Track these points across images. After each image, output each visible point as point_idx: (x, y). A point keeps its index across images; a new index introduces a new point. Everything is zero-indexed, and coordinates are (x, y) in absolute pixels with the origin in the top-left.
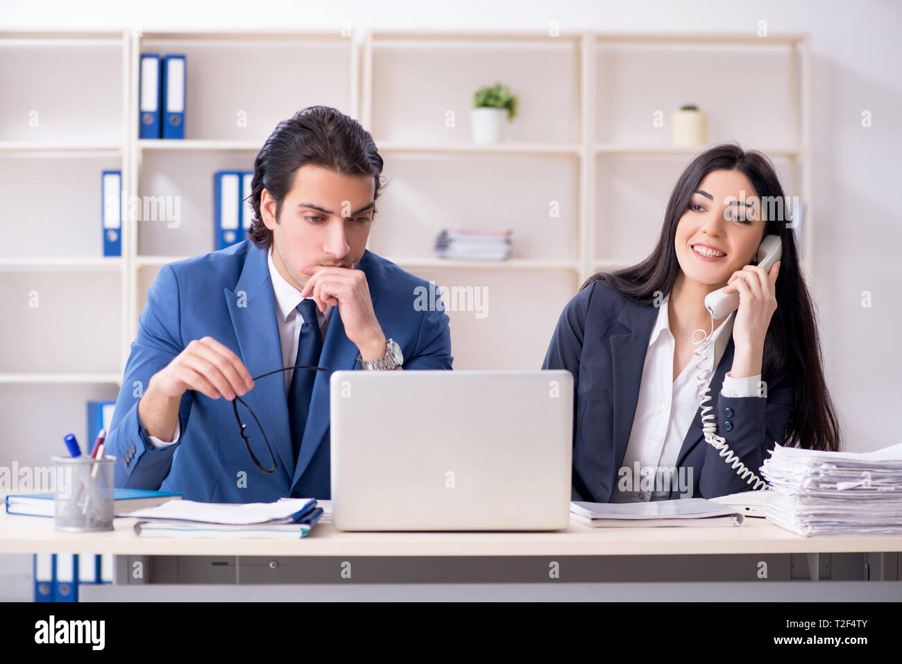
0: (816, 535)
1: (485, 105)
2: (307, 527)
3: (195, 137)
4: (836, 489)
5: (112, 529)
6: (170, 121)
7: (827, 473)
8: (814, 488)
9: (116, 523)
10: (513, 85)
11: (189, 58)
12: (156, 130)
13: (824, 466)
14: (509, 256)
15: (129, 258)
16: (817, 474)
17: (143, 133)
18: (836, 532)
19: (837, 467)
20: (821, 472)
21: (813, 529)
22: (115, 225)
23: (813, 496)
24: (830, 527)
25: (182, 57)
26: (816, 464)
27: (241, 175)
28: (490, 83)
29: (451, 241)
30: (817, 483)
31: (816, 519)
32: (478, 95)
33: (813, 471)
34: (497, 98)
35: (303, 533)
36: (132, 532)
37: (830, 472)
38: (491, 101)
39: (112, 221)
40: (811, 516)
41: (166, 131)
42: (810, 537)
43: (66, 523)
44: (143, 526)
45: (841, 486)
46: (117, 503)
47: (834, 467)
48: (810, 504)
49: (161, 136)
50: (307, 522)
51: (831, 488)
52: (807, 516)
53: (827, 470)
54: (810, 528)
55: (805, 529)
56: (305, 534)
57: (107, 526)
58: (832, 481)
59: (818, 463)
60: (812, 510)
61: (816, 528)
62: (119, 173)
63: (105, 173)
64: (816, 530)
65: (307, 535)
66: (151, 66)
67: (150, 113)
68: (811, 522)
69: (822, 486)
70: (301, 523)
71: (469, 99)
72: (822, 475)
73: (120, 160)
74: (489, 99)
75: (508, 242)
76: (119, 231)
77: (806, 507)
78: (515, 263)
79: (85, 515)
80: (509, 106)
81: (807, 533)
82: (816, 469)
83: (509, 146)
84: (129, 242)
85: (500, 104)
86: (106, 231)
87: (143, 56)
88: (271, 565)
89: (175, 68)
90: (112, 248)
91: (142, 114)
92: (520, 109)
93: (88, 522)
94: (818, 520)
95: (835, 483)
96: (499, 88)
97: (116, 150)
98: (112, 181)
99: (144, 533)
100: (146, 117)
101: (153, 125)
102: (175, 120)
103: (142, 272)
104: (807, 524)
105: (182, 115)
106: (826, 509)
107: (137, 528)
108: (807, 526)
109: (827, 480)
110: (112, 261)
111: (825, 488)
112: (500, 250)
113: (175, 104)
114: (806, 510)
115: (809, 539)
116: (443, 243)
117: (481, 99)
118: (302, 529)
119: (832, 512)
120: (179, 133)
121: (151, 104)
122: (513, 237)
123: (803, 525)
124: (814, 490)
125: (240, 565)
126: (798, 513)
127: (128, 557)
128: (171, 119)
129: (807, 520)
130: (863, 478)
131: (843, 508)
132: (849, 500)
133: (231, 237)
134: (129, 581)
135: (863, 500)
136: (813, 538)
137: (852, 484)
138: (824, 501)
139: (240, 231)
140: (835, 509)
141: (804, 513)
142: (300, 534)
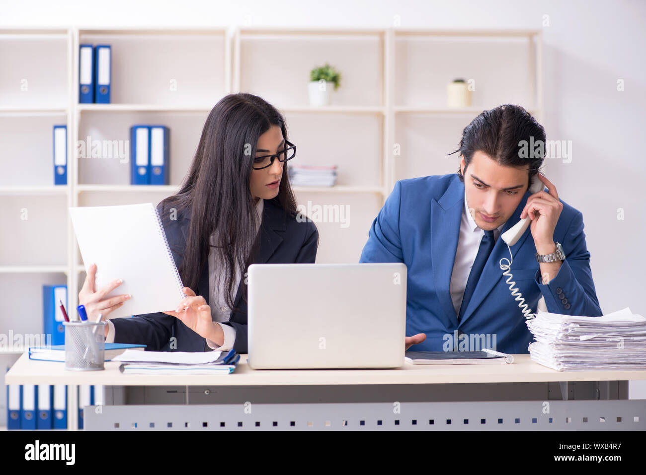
0: (566, 370)
1: (318, 79)
2: (233, 367)
3: (119, 102)
4: (579, 340)
5: (103, 369)
6: (100, 91)
7: (573, 329)
8: (565, 339)
9: (106, 365)
10: (337, 65)
11: (113, 48)
12: (90, 97)
13: (572, 325)
14: (335, 183)
15: (73, 186)
16: (567, 330)
17: (82, 99)
18: (580, 368)
19: (580, 326)
20: (569, 328)
21: (565, 366)
22: (63, 163)
23: (565, 345)
24: (575, 365)
25: (108, 47)
26: (566, 324)
27: (150, 129)
28: (321, 64)
29: (295, 173)
30: (567, 336)
31: (566, 359)
32: (313, 72)
33: (564, 329)
34: (327, 74)
35: (231, 370)
36: (118, 371)
37: (576, 329)
38: (322, 77)
39: (60, 161)
40: (563, 358)
41: (98, 97)
42: (562, 371)
43: (73, 366)
44: (125, 367)
45: (583, 338)
46: (107, 352)
47: (578, 326)
48: (562, 349)
49: (94, 101)
50: (233, 364)
51: (576, 339)
52: (560, 357)
53: (573, 328)
54: (562, 365)
55: (559, 366)
57: (101, 367)
58: (576, 335)
59: (568, 323)
60: (564, 353)
61: (566, 365)
62: (65, 127)
63: (56, 127)
64: (567, 366)
65: (233, 372)
66: (87, 53)
67: (87, 86)
68: (563, 362)
69: (570, 338)
70: (229, 364)
71: (308, 75)
72: (570, 331)
73: (66, 118)
74: (321, 75)
75: (335, 174)
76: (65, 167)
77: (559, 352)
78: (340, 189)
79: (85, 360)
80: (335, 80)
81: (560, 369)
82: (566, 327)
83: (335, 108)
84: (73, 175)
85: (328, 78)
86: (56, 168)
87: (81, 46)
88: (206, 392)
89: (104, 54)
90: (61, 179)
91: (81, 86)
92: (342, 82)
93: (88, 364)
94: (568, 360)
95: (578, 336)
96: (328, 67)
97: (63, 111)
98: (60, 133)
99: (126, 371)
100: (84, 88)
101: (88, 94)
102: (104, 90)
103: (81, 195)
104: (561, 363)
105: (108, 87)
106: (573, 353)
107: (122, 368)
108: (560, 364)
109: (573, 334)
110: (61, 188)
111: (572, 339)
112: (329, 179)
113: (103, 79)
114: (560, 354)
117: (316, 75)
118: (230, 368)
119: (577, 355)
120: (106, 100)
121: (87, 79)
122: (338, 171)
123: (558, 363)
124: (565, 341)
125: (189, 392)
126: (555, 356)
127: (113, 386)
128: (101, 90)
129: (560, 360)
130: (597, 333)
131: (583, 352)
132: (587, 347)
133: (142, 171)
134: (113, 404)
135: (597, 347)
136: (564, 372)
137: (590, 337)
138: (571, 348)
139: (149, 167)
140: (578, 353)
141: (559, 356)
142: (229, 371)
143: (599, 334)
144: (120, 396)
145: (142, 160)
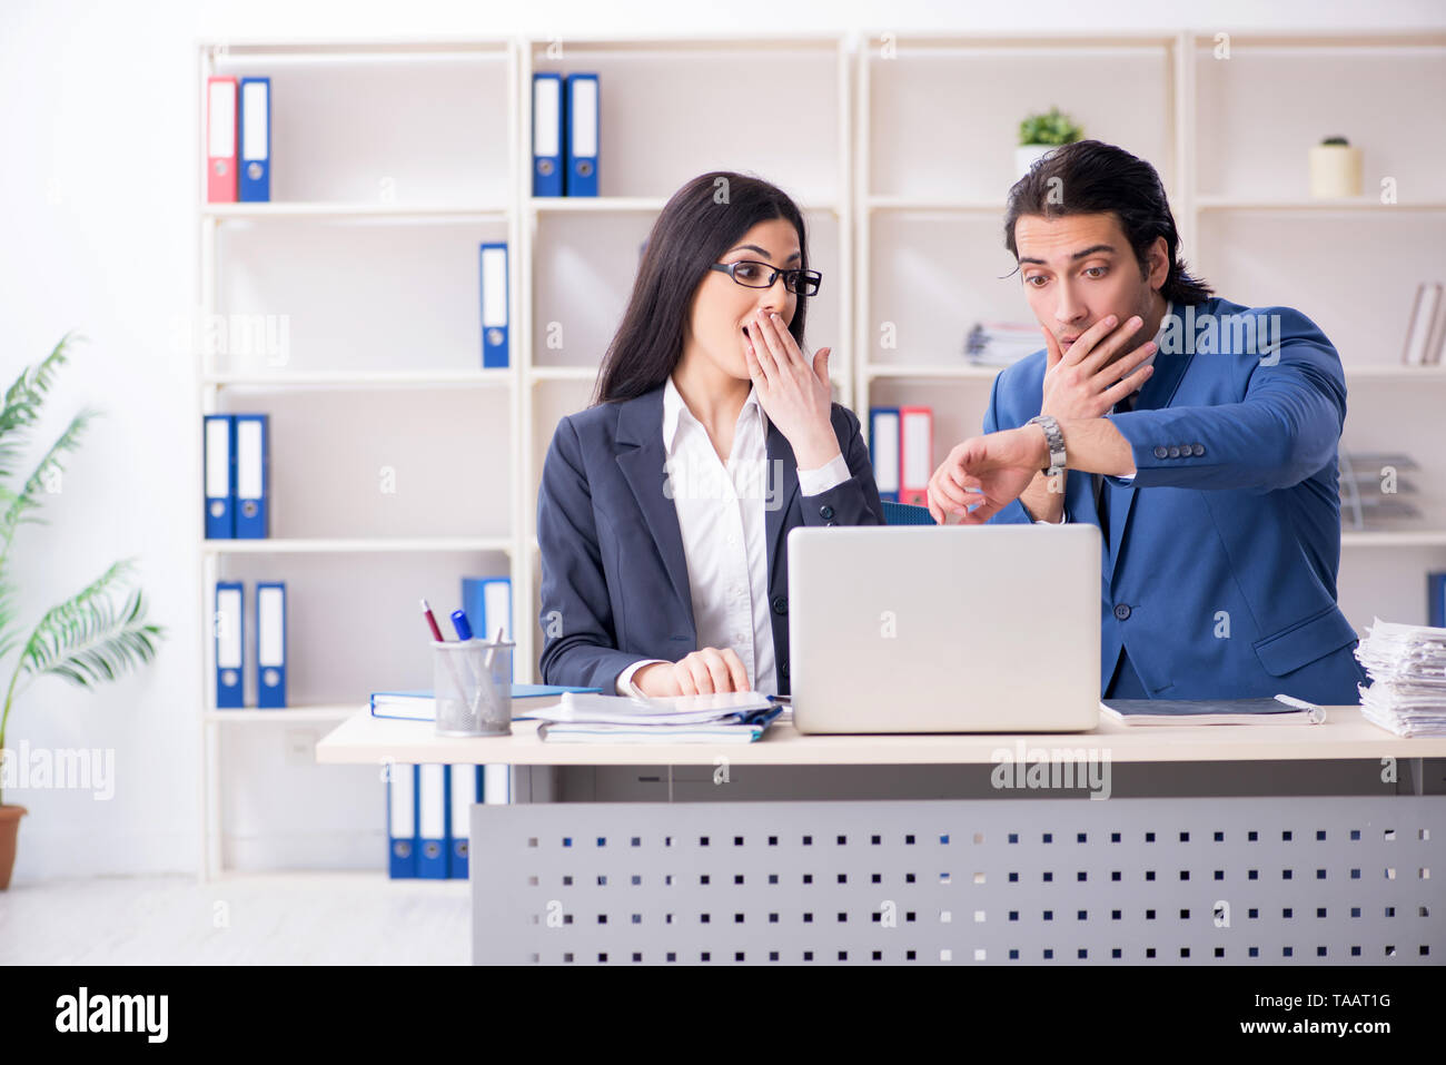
0: (1418, 734)
1: (1035, 140)
2: (759, 728)
3: (616, 193)
5: (510, 734)
6: (577, 169)
7: (1431, 654)
8: (1415, 673)
9: (514, 726)
10: (1074, 111)
11: (604, 79)
12: (557, 184)
13: (1428, 646)
15: (521, 370)
16: (1419, 655)
17: (539, 189)
21: (1414, 727)
22: (501, 322)
23: (1413, 685)
24: (1436, 725)
25: (593, 77)
28: (1043, 109)
29: (986, 339)
30: (1418, 668)
31: (1418, 714)
32: (1025, 126)
34: (1053, 131)
35: (754, 735)
36: (536, 736)
37: (1436, 654)
38: (1044, 136)
39: (495, 318)
40: (1411, 711)
41: (572, 185)
42: (1410, 737)
43: (450, 727)
44: (549, 728)
46: (514, 700)
47: (1441, 647)
48: (1409, 694)
49: (565, 193)
50: (759, 722)
51: (1437, 674)
52: (1405, 710)
53: (1430, 651)
54: (1409, 726)
55: (1403, 727)
56: (757, 737)
57: (503, 729)
58: (1438, 665)
59: (1420, 641)
60: (1414, 702)
61: (1417, 725)
62: (503, 246)
63: (485, 247)
64: (1419, 728)
65: (759, 739)
66: (549, 90)
67: (549, 159)
68: (1410, 718)
69: (1425, 670)
70: (751, 724)
71: (1013, 132)
73: (505, 226)
74: (1041, 133)
76: (505, 331)
77: (1404, 699)
79: (475, 716)
81: (1405, 732)
84: (520, 347)
85: (1056, 139)
86: (486, 331)
87: (537, 77)
89: (583, 93)
90: (496, 356)
91: (536, 160)
93: (478, 724)
94: (1421, 715)
95: (1442, 667)
96: (1056, 115)
97: (500, 212)
98: (494, 258)
99: (550, 737)
100: (543, 164)
101: (552, 176)
102: (584, 168)
103: (539, 389)
104: (1406, 721)
105: (594, 161)
106: (1432, 702)
107: (542, 731)
108: (1405, 723)
109: (1432, 663)
110: (496, 374)
111: (1429, 673)
113: (583, 146)
114: (1404, 703)
115: (1409, 740)
116: (976, 342)
117: (1030, 132)
118: (753, 731)
120: (590, 188)
121: (549, 146)
123: (1402, 722)
124: (1415, 676)
125: (674, 780)
126: (1397, 707)
127: (530, 768)
128: (579, 167)
129: (1406, 715)
134: (531, 801)
140: (1441, 702)
141: (1403, 706)
142: (750, 737)
144: (544, 784)
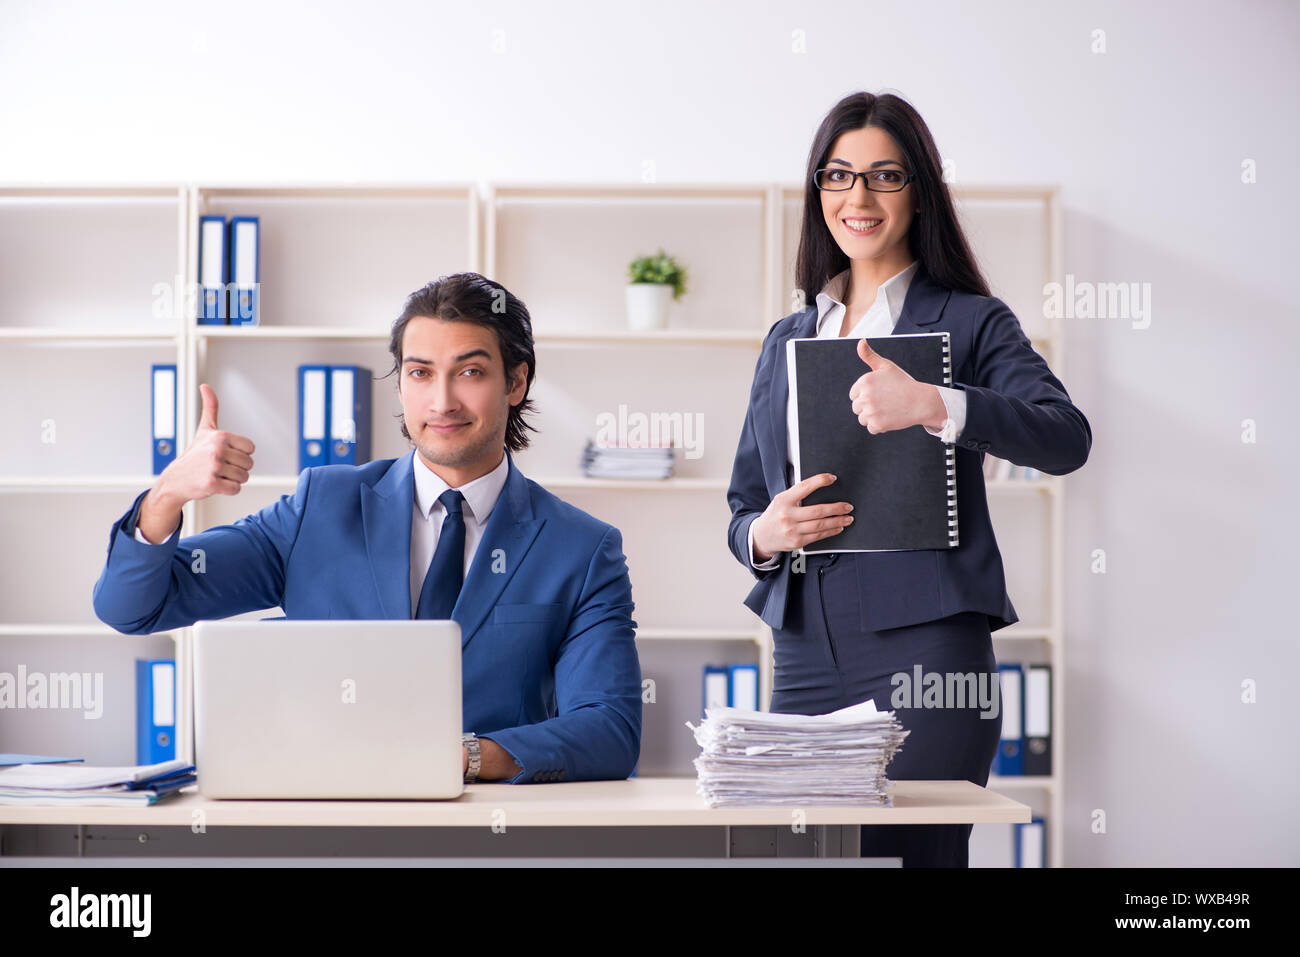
0: (721, 805)
1: (643, 280)
2: (153, 794)
3: (276, 321)
4: (744, 754)
7: (735, 736)
8: (721, 752)
10: (681, 252)
11: (262, 222)
13: (731, 729)
14: (671, 473)
16: (726, 737)
17: (204, 319)
18: (745, 802)
19: (746, 729)
20: (728, 735)
21: (717, 799)
22: (169, 434)
23: (719, 762)
24: (737, 797)
25: (254, 220)
26: (722, 727)
27: (328, 371)
28: (649, 251)
29: (597, 454)
30: (724, 748)
31: (722, 788)
32: (634, 266)
33: (719, 734)
34: (658, 271)
35: (151, 800)
37: (739, 736)
38: (650, 276)
39: (164, 430)
40: (717, 785)
45: (751, 751)
47: (742, 730)
48: (716, 770)
49: (228, 321)
50: (153, 789)
51: (740, 754)
52: (712, 784)
53: (735, 734)
54: (714, 798)
55: (710, 799)
56: (153, 802)
58: (741, 745)
59: (725, 725)
60: (719, 777)
61: (720, 797)
62: (173, 368)
63: (156, 368)
64: (721, 800)
66: (215, 231)
68: (715, 791)
69: (729, 750)
71: (624, 272)
72: (730, 739)
73: (174, 350)
74: (647, 273)
75: (671, 455)
76: (172, 442)
77: (711, 774)
78: (679, 483)
80: (675, 280)
81: (712, 802)
82: (723, 732)
83: (675, 333)
85: (661, 278)
86: (156, 442)
87: (203, 220)
88: (140, 837)
89: (245, 234)
92: (689, 284)
94: (724, 789)
95: (744, 748)
96: (661, 257)
97: (170, 338)
98: (164, 379)
106: (735, 777)
108: (711, 796)
109: (735, 744)
111: (733, 753)
112: (662, 464)
113: (245, 280)
114: (710, 778)
115: (714, 810)
116: (589, 457)
117: (638, 272)
118: (149, 796)
119: (741, 780)
121: (214, 281)
122: (677, 450)
123: (708, 794)
124: (720, 755)
129: (711, 789)
130: (776, 742)
131: (753, 775)
132: (760, 767)
133: (315, 450)
135: (776, 766)
136: (719, 809)
137: (764, 749)
138: (732, 768)
139: (327, 442)
140: (744, 777)
141: (710, 781)
142: (147, 801)
143: (779, 745)
145: (314, 429)
